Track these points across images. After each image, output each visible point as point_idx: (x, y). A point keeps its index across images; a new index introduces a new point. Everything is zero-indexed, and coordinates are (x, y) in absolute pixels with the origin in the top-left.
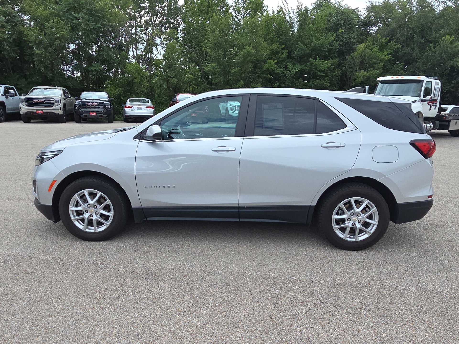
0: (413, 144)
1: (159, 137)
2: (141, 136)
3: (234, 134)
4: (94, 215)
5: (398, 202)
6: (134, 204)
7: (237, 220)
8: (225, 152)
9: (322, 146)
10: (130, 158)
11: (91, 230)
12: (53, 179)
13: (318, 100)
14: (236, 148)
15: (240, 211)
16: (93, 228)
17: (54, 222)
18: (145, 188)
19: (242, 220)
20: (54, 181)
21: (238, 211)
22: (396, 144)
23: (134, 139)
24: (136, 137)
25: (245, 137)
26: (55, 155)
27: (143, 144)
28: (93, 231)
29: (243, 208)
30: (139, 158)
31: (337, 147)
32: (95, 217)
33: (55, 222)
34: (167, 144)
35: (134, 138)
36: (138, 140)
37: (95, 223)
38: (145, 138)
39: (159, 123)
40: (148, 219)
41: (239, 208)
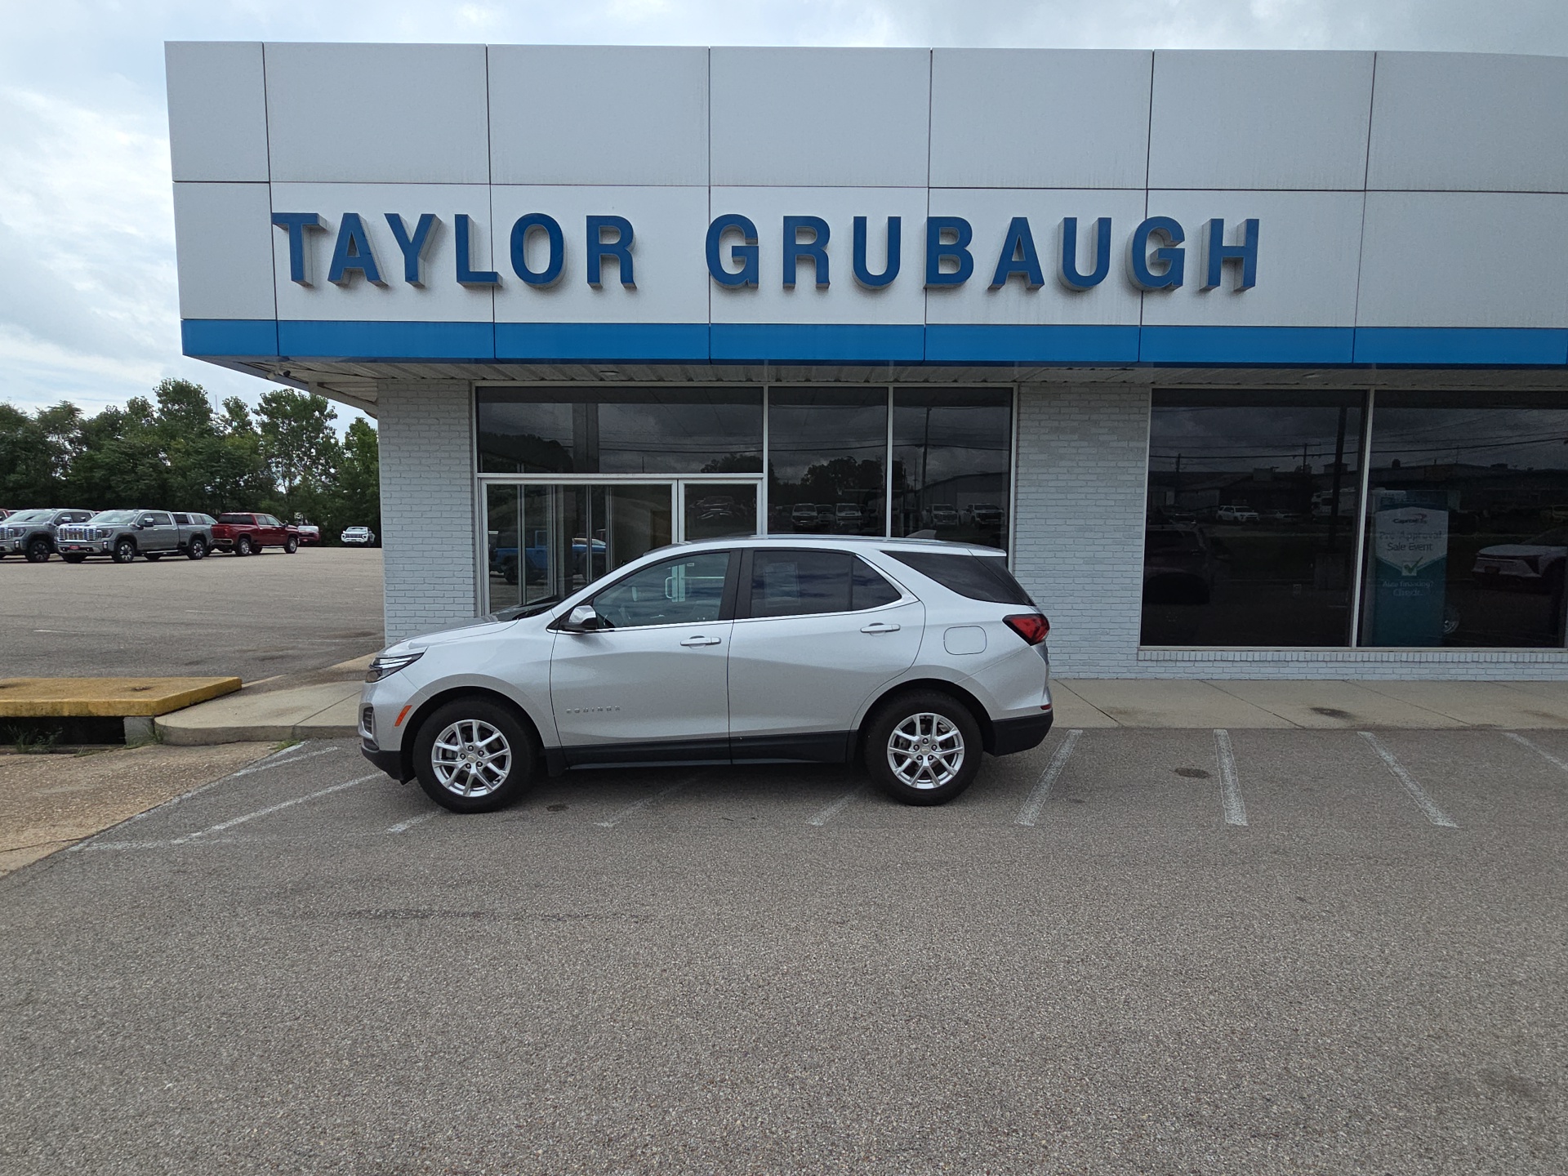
0: (1009, 622)
1: (591, 625)
2: (560, 624)
3: (717, 616)
4: (474, 766)
5: (993, 718)
6: (549, 741)
7: (728, 762)
8: (703, 647)
9: (863, 630)
10: (542, 663)
11: (458, 790)
12: (407, 702)
13: (853, 555)
14: (720, 640)
15: (732, 745)
16: (463, 787)
17: (401, 782)
18: (568, 712)
19: (737, 762)
20: (408, 708)
21: (728, 746)
22: (981, 623)
23: (549, 630)
24: (550, 627)
25: (735, 621)
26: (408, 661)
27: (563, 638)
28: (461, 793)
29: (737, 740)
30: (557, 661)
31: (887, 631)
32: (473, 770)
33: (403, 783)
34: (605, 636)
35: (548, 627)
36: (555, 631)
37: (469, 781)
38: (566, 628)
39: (589, 601)
40: (572, 768)
41: (730, 740)
